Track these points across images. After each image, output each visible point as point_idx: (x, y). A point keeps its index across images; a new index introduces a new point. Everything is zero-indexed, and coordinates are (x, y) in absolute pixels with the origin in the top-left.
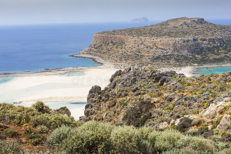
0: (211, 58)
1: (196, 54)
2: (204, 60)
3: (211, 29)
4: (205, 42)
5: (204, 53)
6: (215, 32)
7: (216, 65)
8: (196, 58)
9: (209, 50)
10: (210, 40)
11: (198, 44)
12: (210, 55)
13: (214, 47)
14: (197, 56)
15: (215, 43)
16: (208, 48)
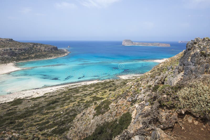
0: (22, 58)
1: (13, 56)
2: (19, 59)
3: (18, 44)
4: (16, 50)
5: (17, 56)
6: (21, 45)
7: (26, 61)
8: (14, 59)
9: (20, 54)
10: (19, 49)
11: (13, 51)
12: (21, 56)
13: (22, 52)
14: (14, 57)
15: (22, 51)
16: (19, 53)
